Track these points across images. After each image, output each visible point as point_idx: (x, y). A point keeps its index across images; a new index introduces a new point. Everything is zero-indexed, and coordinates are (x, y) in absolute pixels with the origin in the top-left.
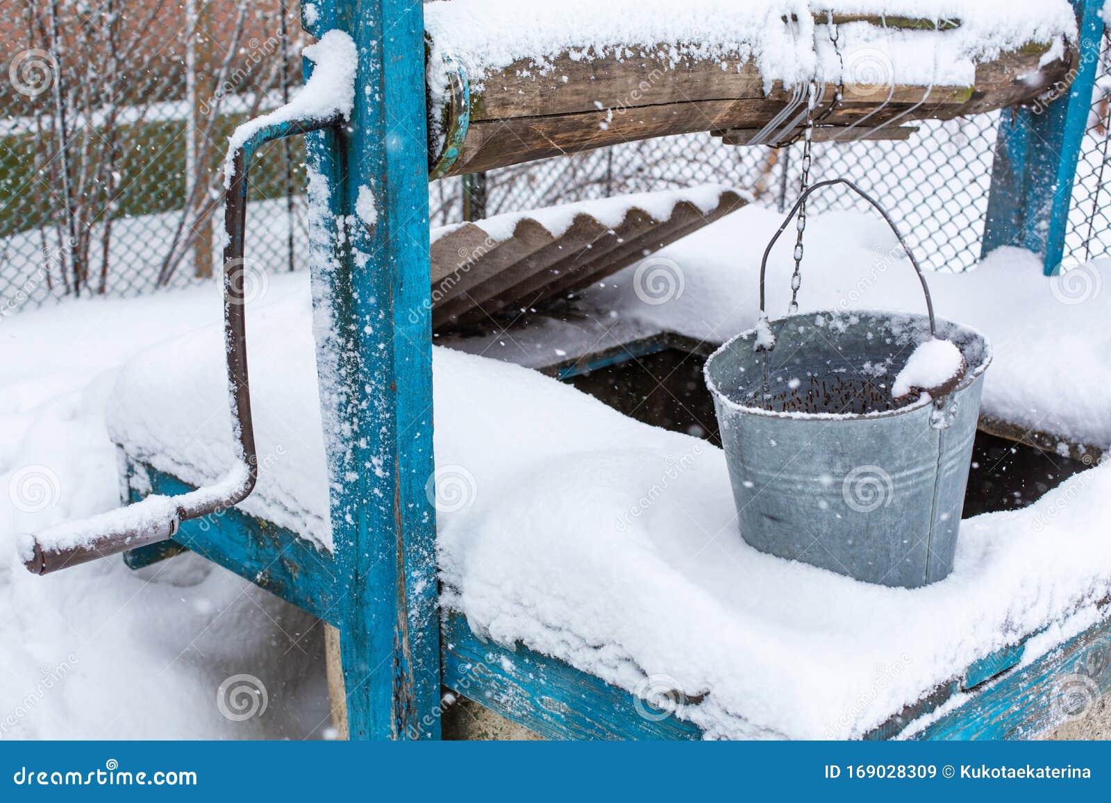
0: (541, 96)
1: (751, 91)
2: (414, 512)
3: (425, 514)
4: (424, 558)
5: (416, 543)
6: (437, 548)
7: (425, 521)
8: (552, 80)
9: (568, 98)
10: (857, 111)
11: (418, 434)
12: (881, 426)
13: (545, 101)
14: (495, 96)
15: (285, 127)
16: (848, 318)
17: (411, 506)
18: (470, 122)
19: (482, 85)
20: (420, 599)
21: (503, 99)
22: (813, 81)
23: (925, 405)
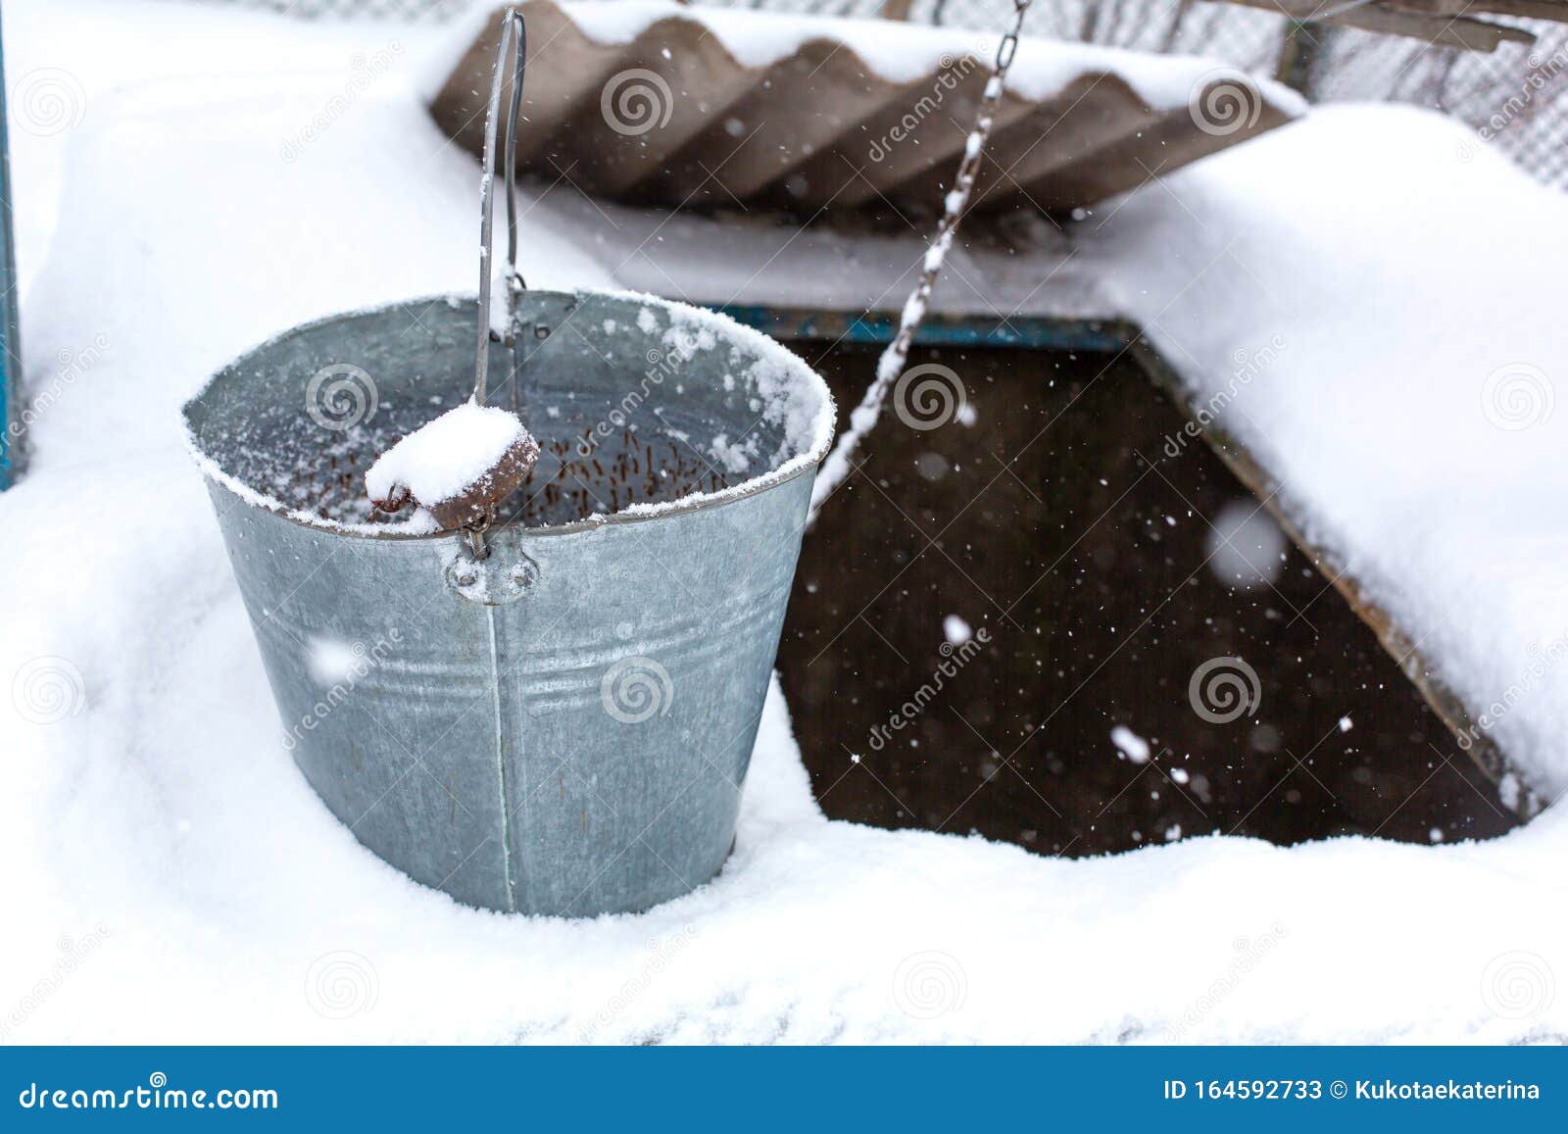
12: (324, 549)
16: (696, 331)
23: (426, 536)
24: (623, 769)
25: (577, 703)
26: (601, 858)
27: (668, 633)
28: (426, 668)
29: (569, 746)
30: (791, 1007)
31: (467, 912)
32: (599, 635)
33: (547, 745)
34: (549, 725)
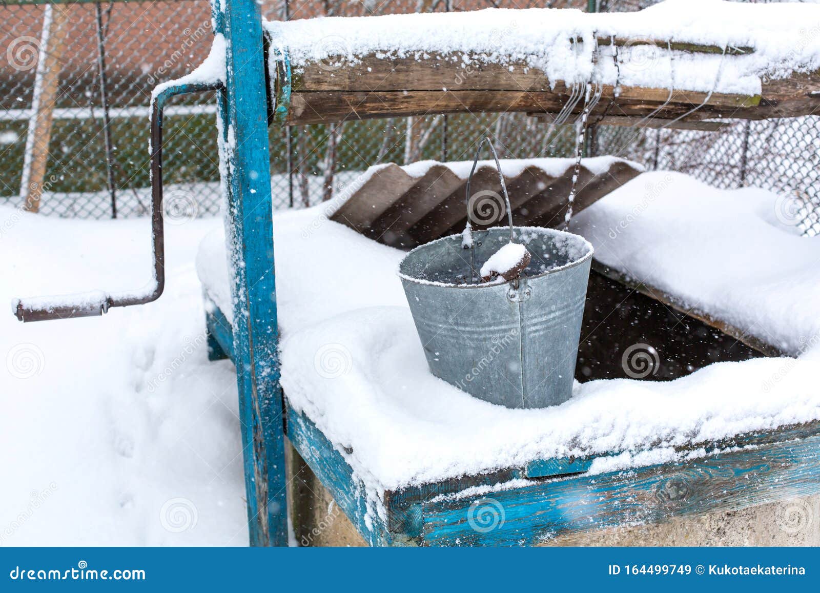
0: (349, 78)
1: (538, 86)
2: (260, 324)
3: (269, 327)
4: (269, 355)
5: (262, 344)
6: (278, 350)
7: (269, 332)
8: (359, 69)
9: (372, 81)
10: (651, 107)
11: (263, 277)
12: (471, 295)
13: (352, 82)
14: (312, 76)
15: (184, 88)
16: (531, 234)
17: (258, 321)
18: (292, 91)
19: (302, 70)
20: (266, 379)
21: (318, 79)
22: (590, 83)
23: (502, 283)
24: (553, 354)
25: (542, 333)
26: (548, 386)
27: (563, 308)
28: (500, 328)
29: (540, 348)
30: (614, 420)
31: (511, 410)
32: (547, 309)
33: (534, 348)
34: (534, 342)
